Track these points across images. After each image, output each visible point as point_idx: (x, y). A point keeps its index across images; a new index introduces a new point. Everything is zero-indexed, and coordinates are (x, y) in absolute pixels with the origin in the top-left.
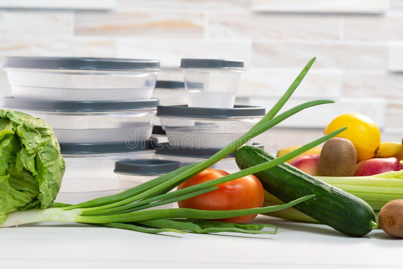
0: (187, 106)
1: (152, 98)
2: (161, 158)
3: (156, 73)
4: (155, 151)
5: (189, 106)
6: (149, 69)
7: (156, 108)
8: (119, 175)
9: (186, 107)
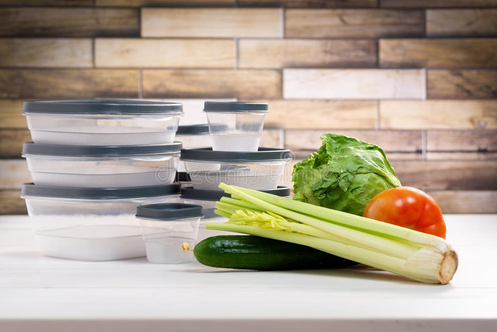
1: (174, 142)
2: (186, 202)
3: (179, 116)
4: (180, 195)
5: (214, 150)
6: (172, 112)
7: (180, 152)
8: (141, 220)
9: (210, 151)
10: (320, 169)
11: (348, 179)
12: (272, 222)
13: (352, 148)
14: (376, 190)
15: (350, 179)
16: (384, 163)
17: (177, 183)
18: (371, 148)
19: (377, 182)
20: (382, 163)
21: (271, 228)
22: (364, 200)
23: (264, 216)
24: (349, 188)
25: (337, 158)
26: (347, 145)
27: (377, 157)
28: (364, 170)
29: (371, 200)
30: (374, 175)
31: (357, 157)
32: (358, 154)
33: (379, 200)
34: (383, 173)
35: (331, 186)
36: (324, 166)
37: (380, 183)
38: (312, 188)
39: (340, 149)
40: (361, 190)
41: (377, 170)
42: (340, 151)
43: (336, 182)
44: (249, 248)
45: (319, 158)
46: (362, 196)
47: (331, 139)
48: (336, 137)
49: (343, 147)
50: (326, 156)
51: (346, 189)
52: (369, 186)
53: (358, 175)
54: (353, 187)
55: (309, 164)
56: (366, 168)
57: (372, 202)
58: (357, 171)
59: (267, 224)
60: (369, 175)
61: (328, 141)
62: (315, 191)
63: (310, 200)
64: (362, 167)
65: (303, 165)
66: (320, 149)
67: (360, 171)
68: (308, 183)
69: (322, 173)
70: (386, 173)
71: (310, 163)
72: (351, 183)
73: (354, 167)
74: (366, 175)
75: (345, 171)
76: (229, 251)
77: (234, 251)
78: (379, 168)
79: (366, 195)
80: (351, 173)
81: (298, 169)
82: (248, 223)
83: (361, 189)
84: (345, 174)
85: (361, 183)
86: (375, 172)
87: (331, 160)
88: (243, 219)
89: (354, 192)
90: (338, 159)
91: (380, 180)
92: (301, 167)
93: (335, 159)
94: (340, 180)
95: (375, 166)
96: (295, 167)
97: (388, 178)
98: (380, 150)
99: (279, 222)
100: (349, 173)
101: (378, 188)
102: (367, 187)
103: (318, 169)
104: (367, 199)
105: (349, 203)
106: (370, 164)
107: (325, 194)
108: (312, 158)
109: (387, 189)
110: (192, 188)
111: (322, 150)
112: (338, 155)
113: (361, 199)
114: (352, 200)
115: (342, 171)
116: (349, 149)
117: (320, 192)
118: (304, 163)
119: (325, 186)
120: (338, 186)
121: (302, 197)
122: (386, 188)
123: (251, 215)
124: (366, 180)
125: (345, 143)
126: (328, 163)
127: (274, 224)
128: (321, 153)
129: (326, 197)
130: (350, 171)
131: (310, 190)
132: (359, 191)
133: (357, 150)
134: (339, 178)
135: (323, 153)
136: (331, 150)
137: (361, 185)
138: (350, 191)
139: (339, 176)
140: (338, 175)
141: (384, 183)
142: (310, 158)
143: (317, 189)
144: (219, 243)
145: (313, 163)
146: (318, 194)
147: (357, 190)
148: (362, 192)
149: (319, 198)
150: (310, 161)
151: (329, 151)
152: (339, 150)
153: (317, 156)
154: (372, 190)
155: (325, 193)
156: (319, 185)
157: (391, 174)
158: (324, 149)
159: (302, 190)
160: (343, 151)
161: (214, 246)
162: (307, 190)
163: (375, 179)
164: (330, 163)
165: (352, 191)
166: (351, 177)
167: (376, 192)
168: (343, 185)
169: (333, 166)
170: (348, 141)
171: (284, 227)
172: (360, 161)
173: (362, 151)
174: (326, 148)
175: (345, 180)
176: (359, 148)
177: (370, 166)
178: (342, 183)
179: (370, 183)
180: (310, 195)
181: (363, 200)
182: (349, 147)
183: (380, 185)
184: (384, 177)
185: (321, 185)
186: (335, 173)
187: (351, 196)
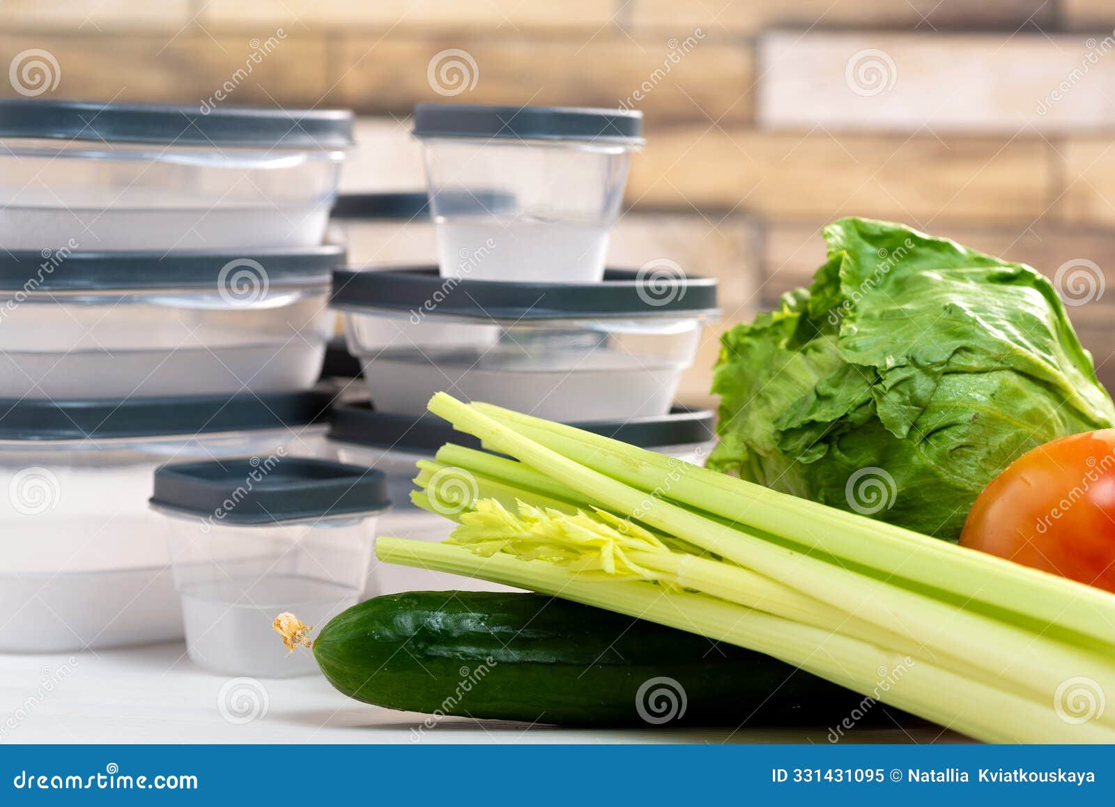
0: (435, 271)
2: (347, 455)
4: (325, 428)
9: (432, 277)
10: (810, 351)
11: (911, 391)
12: (607, 551)
13: (935, 276)
14: (1018, 436)
15: (919, 392)
16: (1053, 332)
17: (325, 387)
18: (1006, 279)
19: (1024, 406)
20: (1047, 333)
21: (602, 571)
22: (971, 471)
23: (581, 527)
24: (914, 427)
25: (877, 313)
26: (915, 266)
27: (1029, 310)
28: (975, 362)
29: (1002, 471)
30: (1014, 380)
31: (951, 309)
32: (958, 300)
33: (1027, 478)
34: (1048, 374)
35: (846, 415)
36: (826, 341)
37: (1035, 409)
38: (776, 421)
39: (892, 278)
40: (962, 436)
41: (1026, 360)
42: (890, 284)
43: (866, 403)
44: (522, 644)
45: (810, 307)
46: (967, 457)
47: (858, 239)
48: (877, 232)
49: (906, 270)
50: (837, 300)
51: (904, 430)
52: (992, 419)
53: (954, 378)
54: (931, 422)
55: (776, 333)
56: (983, 352)
57: (1003, 482)
58: (948, 362)
59: (588, 559)
60: (993, 381)
61: (850, 246)
62: (786, 435)
63: (770, 465)
64: (966, 349)
65: (754, 333)
66: (816, 277)
67: (959, 361)
68: (767, 401)
69: (818, 368)
70: (1059, 373)
71: (780, 330)
72: (923, 407)
73: (938, 349)
74: (983, 379)
75: (904, 361)
76: (443, 651)
77: (464, 655)
78: (1035, 355)
79: (981, 454)
80: (926, 370)
81: (735, 349)
82: (522, 547)
83: (962, 430)
84: (901, 375)
85: (964, 410)
86: (1020, 368)
87: (853, 319)
88: (498, 534)
89: (932, 442)
90: (881, 315)
91: (1037, 399)
92: (747, 340)
93: (868, 317)
94: (881, 395)
95: (1021, 344)
96: (725, 339)
97: (1067, 392)
98: (1041, 287)
99: (633, 549)
100: (915, 371)
101: (1025, 429)
102: (987, 424)
103: (804, 352)
104: (985, 471)
105: (916, 483)
106: (1000, 335)
107: (823, 447)
108: (787, 311)
109: (1063, 433)
110: (367, 405)
111: (823, 279)
112: (884, 300)
113: (961, 467)
114: (925, 472)
115: (890, 362)
116: (925, 280)
117: (807, 436)
118: (758, 327)
119: (824, 415)
120: (874, 418)
121: (740, 454)
122: (1060, 430)
123: (534, 520)
124: (981, 397)
125: (911, 256)
126: (843, 331)
127: (616, 557)
128: (818, 290)
129: (829, 457)
130: (921, 361)
131: (771, 428)
132: (952, 439)
133: (955, 283)
134: (879, 387)
135: (828, 292)
136: (856, 280)
137: (964, 418)
138: (919, 435)
139: (879, 381)
140: (876, 375)
141: (1052, 411)
142: (780, 309)
143: (795, 424)
144: (406, 622)
145: (791, 327)
146: (796, 444)
147: (945, 432)
148: (964, 441)
149: (803, 460)
150: (780, 323)
151: (850, 284)
152: (886, 281)
153: (806, 302)
154: (1005, 437)
155: (826, 440)
156: (806, 408)
157: (1081, 376)
158: (830, 276)
159: (741, 429)
160: (901, 286)
161: (387, 632)
162: (761, 429)
163: (1016, 394)
164: (850, 330)
165: (926, 439)
166: (923, 385)
167: (1019, 445)
168: (894, 415)
169: (859, 342)
170: (924, 251)
171: (652, 569)
172: (961, 327)
173: (971, 286)
174: (842, 273)
175: (902, 394)
176: (961, 277)
177: (1001, 344)
178: (890, 408)
179: (997, 411)
180: (769, 447)
181: (966, 474)
182: (926, 274)
183: (1034, 417)
184: (1051, 387)
185: (812, 411)
186: (866, 369)
187: (924, 457)
